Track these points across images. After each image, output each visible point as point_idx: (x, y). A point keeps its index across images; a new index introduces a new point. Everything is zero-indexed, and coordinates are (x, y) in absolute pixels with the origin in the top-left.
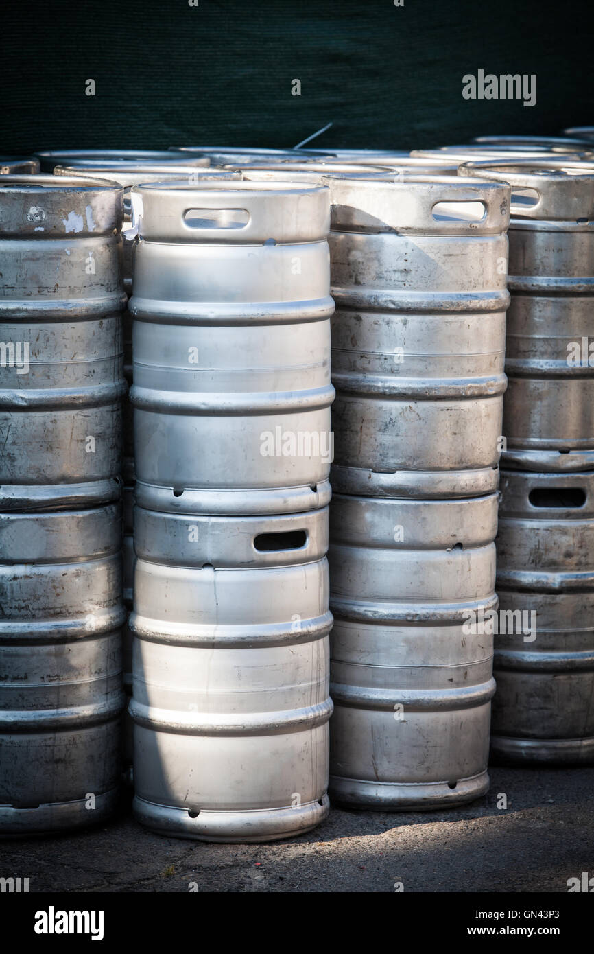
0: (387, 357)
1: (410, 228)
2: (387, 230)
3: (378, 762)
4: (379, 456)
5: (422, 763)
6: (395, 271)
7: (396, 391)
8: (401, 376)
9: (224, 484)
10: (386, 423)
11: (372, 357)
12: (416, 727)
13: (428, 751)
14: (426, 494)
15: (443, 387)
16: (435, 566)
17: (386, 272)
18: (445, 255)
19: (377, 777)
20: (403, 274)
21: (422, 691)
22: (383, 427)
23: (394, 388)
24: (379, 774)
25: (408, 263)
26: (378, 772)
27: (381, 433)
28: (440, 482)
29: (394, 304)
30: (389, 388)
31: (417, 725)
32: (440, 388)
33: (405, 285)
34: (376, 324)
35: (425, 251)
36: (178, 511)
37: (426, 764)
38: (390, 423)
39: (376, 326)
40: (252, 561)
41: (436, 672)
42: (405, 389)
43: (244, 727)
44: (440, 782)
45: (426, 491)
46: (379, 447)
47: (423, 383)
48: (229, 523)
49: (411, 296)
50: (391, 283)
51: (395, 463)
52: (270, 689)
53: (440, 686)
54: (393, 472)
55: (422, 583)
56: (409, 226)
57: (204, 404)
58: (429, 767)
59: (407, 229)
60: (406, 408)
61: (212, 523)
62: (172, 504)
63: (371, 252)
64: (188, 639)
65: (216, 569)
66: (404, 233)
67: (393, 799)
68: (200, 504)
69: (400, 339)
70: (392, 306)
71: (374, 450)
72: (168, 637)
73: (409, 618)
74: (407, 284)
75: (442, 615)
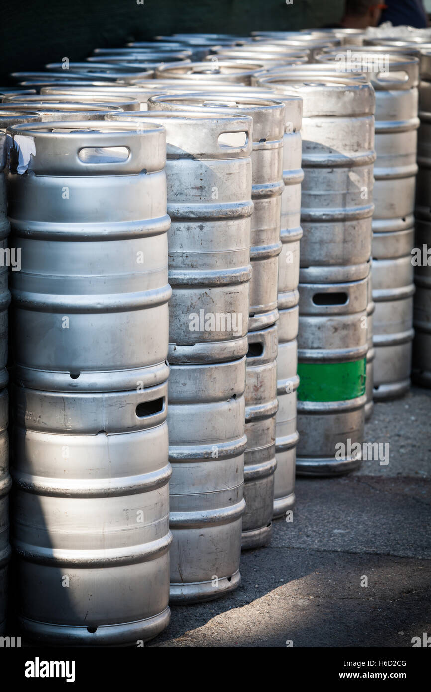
0: (188, 256)
1: (204, 154)
2: (186, 156)
3: (183, 568)
4: (183, 333)
5: (214, 565)
6: (193, 188)
7: (196, 282)
8: (198, 270)
9: (113, 367)
10: (188, 307)
11: (176, 256)
12: (210, 538)
13: (217, 555)
14: (216, 360)
15: (228, 276)
16: (221, 414)
17: (186, 189)
18: (227, 174)
19: (182, 580)
20: (199, 190)
21: (214, 510)
22: (185, 310)
23: (195, 279)
24: (184, 578)
25: (203, 182)
26: (183, 576)
27: (184, 315)
28: (226, 349)
29: (194, 214)
30: (191, 279)
31: (210, 536)
32: (226, 277)
33: (200, 198)
34: (179, 230)
35: (215, 171)
36: (76, 390)
37: (216, 566)
38: (191, 306)
39: (178, 231)
40: (135, 426)
41: (222, 495)
42: (203, 279)
43: (132, 557)
44: (223, 578)
45: (217, 357)
46: (183, 325)
47: (215, 274)
48: (119, 397)
49: (206, 207)
50: (190, 197)
51: (195, 338)
52: (147, 525)
53: (225, 505)
54: (193, 344)
55: (214, 428)
56: (203, 153)
57: (99, 304)
58: (217, 568)
59: (201, 155)
60: (203, 294)
61: (106, 398)
62: (70, 385)
63: (173, 175)
64: (88, 492)
65: (108, 434)
66: (199, 158)
67: (194, 596)
68: (96, 384)
69: (198, 241)
70: (192, 216)
71: (179, 328)
72: (68, 492)
73: (206, 456)
74: (202, 198)
75: (227, 451)
